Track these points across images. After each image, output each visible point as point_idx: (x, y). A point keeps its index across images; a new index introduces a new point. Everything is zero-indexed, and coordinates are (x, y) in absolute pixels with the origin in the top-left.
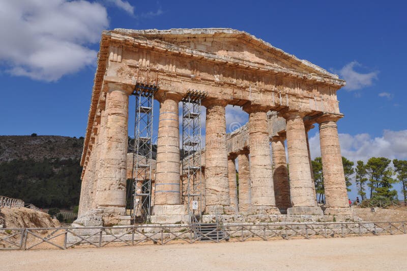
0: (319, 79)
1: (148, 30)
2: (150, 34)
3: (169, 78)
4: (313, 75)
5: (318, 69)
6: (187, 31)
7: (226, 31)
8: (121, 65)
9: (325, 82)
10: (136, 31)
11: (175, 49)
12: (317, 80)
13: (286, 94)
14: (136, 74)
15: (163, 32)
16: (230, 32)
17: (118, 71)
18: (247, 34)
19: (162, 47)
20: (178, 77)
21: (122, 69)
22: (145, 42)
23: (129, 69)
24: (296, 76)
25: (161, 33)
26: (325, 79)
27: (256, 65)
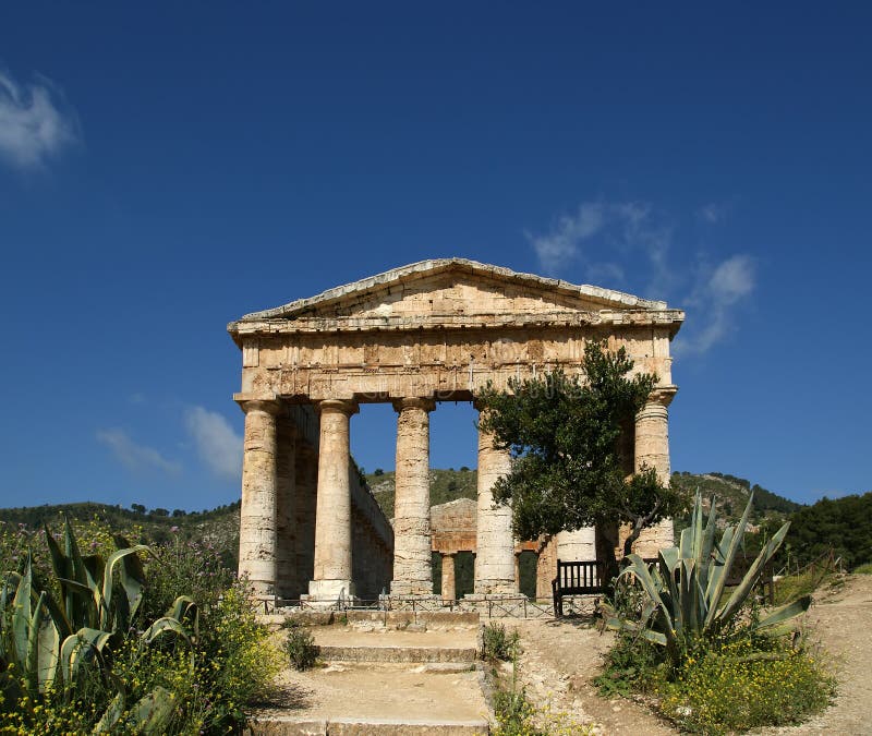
0: (617, 318)
1: (289, 305)
2: (291, 310)
3: (327, 377)
4: (603, 313)
5: (615, 296)
6: (350, 288)
7: (417, 269)
8: (257, 371)
9: (633, 322)
10: (271, 312)
11: (332, 325)
12: (615, 323)
13: (547, 363)
14: (279, 381)
15: (312, 301)
16: (429, 266)
17: (254, 382)
18: (462, 261)
19: (311, 326)
20: (341, 371)
21: (259, 377)
22: (285, 326)
23: (268, 375)
24: (564, 324)
25: (310, 303)
26: (633, 317)
27: (478, 319)
